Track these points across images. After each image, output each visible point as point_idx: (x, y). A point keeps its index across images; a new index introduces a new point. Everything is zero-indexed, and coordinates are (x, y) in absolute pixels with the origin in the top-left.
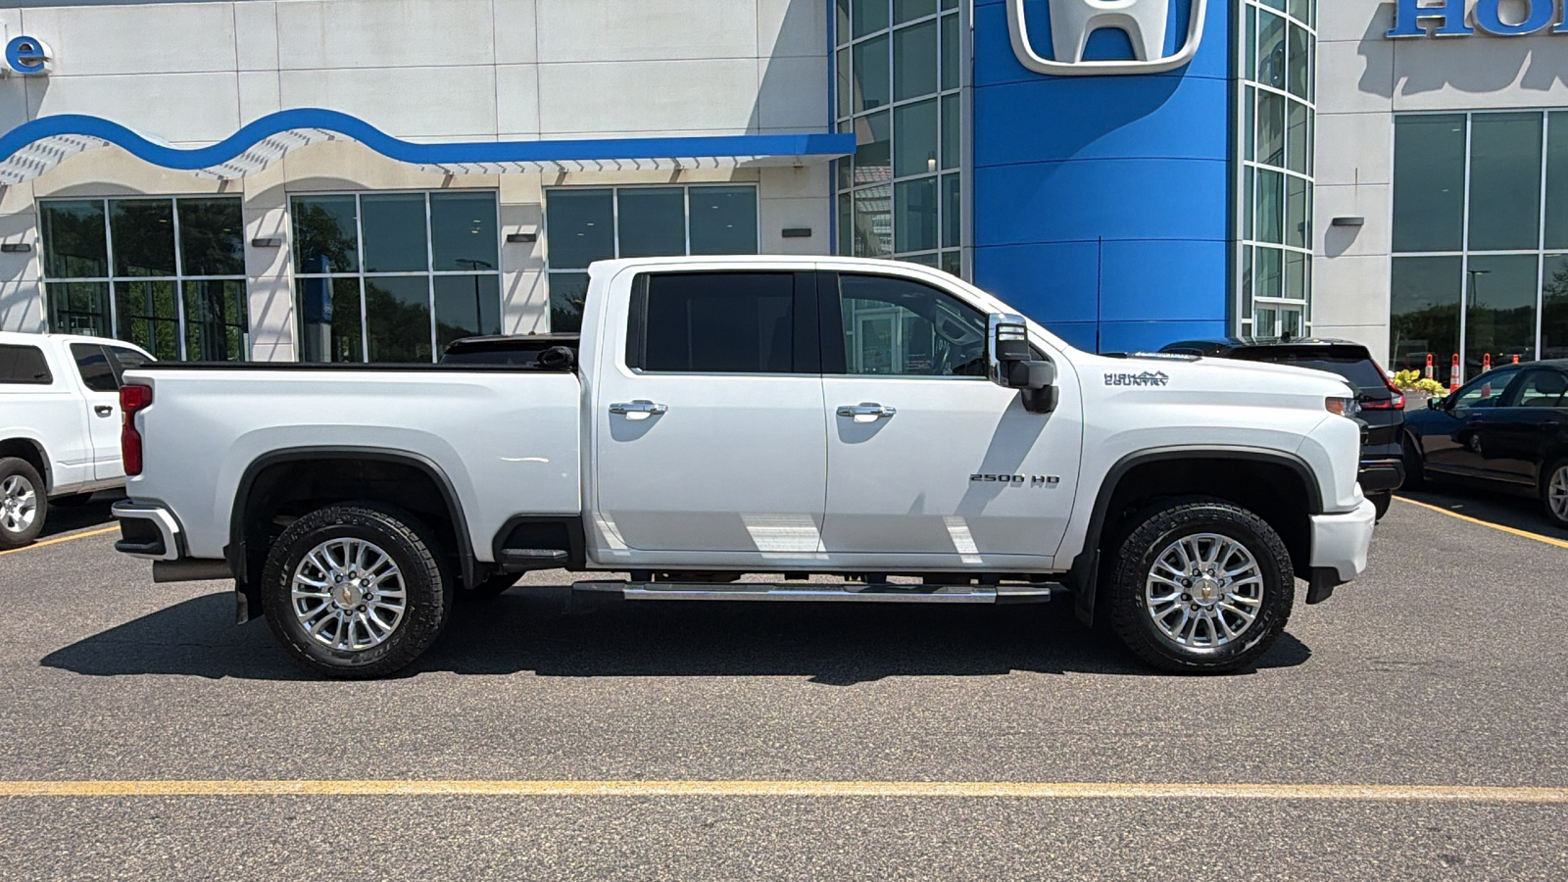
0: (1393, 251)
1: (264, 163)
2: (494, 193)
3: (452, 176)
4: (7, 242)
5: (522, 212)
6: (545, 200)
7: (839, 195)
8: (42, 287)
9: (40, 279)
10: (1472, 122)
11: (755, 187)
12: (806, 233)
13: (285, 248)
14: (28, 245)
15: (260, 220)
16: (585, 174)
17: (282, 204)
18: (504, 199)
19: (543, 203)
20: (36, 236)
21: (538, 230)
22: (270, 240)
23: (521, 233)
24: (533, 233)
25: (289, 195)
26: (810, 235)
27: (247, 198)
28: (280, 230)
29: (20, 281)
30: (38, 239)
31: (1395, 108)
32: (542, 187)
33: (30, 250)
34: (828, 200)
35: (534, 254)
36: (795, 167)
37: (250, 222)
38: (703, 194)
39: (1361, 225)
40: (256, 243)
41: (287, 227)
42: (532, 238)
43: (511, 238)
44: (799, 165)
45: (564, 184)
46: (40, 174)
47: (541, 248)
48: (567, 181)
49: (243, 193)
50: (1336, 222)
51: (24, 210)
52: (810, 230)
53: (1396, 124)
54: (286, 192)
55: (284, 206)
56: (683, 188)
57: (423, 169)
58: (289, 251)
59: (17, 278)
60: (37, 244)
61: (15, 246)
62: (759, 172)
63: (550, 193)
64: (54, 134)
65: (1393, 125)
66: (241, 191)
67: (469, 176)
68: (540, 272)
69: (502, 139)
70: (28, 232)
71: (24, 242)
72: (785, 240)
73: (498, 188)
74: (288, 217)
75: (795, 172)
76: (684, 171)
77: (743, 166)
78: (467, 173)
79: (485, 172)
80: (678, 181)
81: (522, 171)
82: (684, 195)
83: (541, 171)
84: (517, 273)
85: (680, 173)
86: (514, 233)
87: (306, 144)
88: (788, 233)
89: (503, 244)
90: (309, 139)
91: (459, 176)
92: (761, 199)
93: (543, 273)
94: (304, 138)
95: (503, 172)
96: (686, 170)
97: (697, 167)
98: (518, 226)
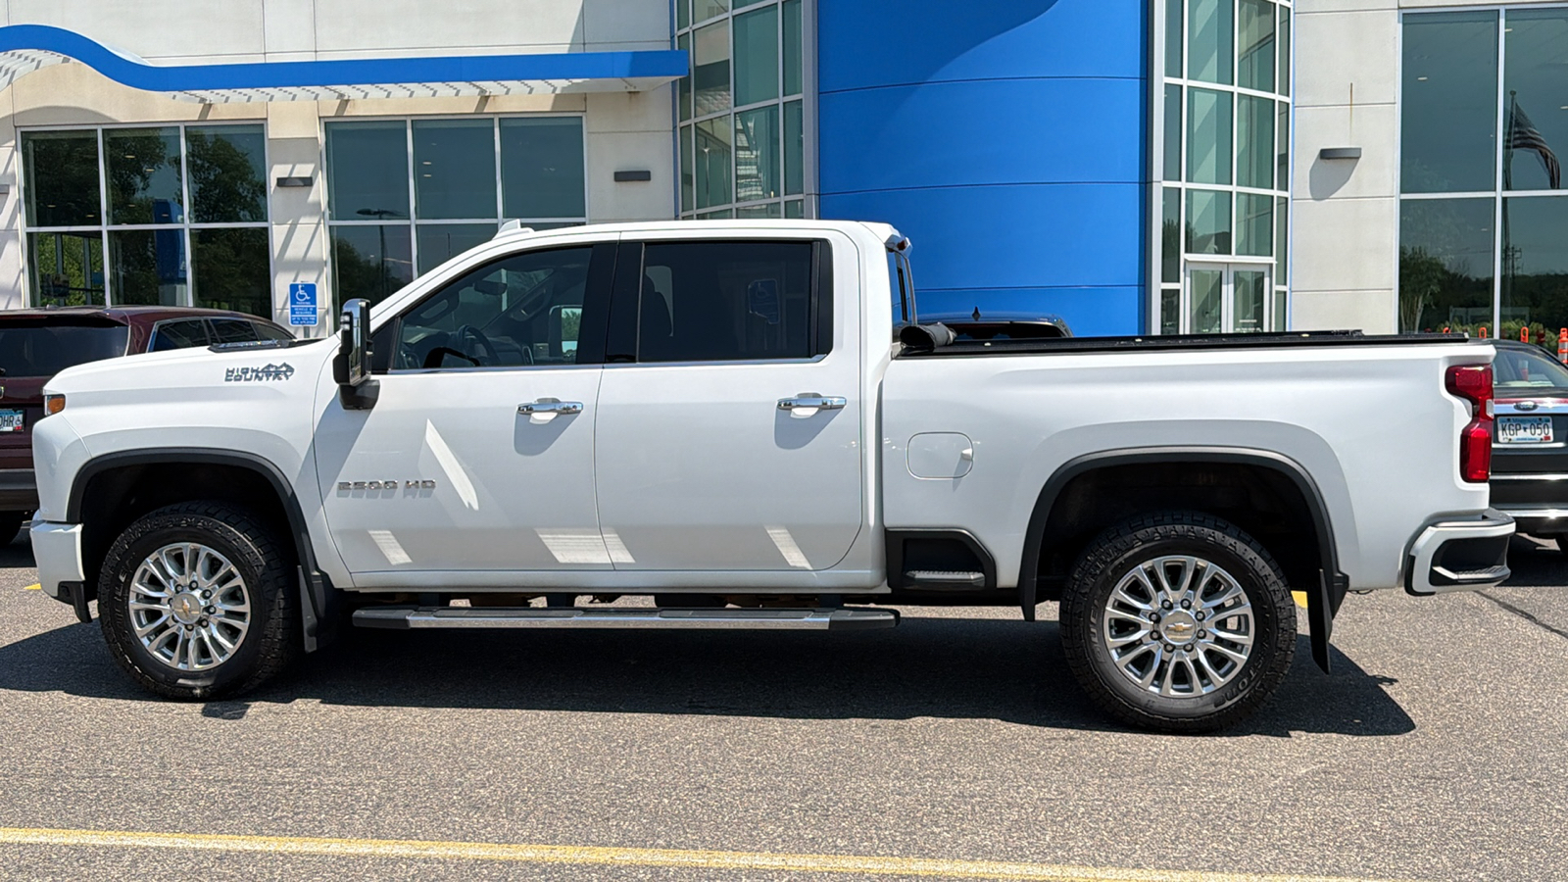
0: (1402, 192)
2: (262, 125)
3: (210, 105)
5: (295, 148)
6: (323, 134)
7: (681, 128)
10: (1506, 20)
11: (581, 117)
12: (644, 176)
13: (15, 195)
16: (372, 102)
17: (10, 140)
18: (273, 132)
19: (322, 138)
21: (315, 172)
23: (294, 175)
24: (308, 175)
25: (19, 130)
26: (649, 179)
28: (9, 170)
31: (1402, 5)
32: (320, 118)
34: (671, 133)
35: (312, 198)
36: (630, 92)
38: (518, 128)
39: (1358, 158)
41: (17, 166)
42: (308, 182)
43: (282, 182)
44: (633, 90)
45: (345, 114)
47: (320, 192)
48: (350, 111)
50: (1325, 154)
52: (649, 172)
53: (1404, 24)
54: (16, 127)
55: (14, 143)
56: (493, 119)
57: (174, 97)
58: (19, 199)
62: (585, 99)
63: (330, 127)
65: (1401, 25)
67: (231, 105)
68: (318, 224)
69: (271, 59)
72: (619, 184)
73: (266, 119)
74: (18, 158)
75: (630, 98)
76: (491, 98)
77: (565, 92)
78: (226, 101)
79: (249, 100)
80: (485, 111)
81: (293, 99)
82: (493, 129)
83: (316, 98)
84: (291, 224)
85: (487, 101)
86: (286, 176)
87: (37, 68)
88: (621, 177)
89: (272, 189)
90: (39, 62)
91: (219, 106)
92: (588, 133)
93: (322, 225)
94: (33, 60)
95: (271, 100)
96: (494, 96)
97: (507, 93)
98: (290, 166)
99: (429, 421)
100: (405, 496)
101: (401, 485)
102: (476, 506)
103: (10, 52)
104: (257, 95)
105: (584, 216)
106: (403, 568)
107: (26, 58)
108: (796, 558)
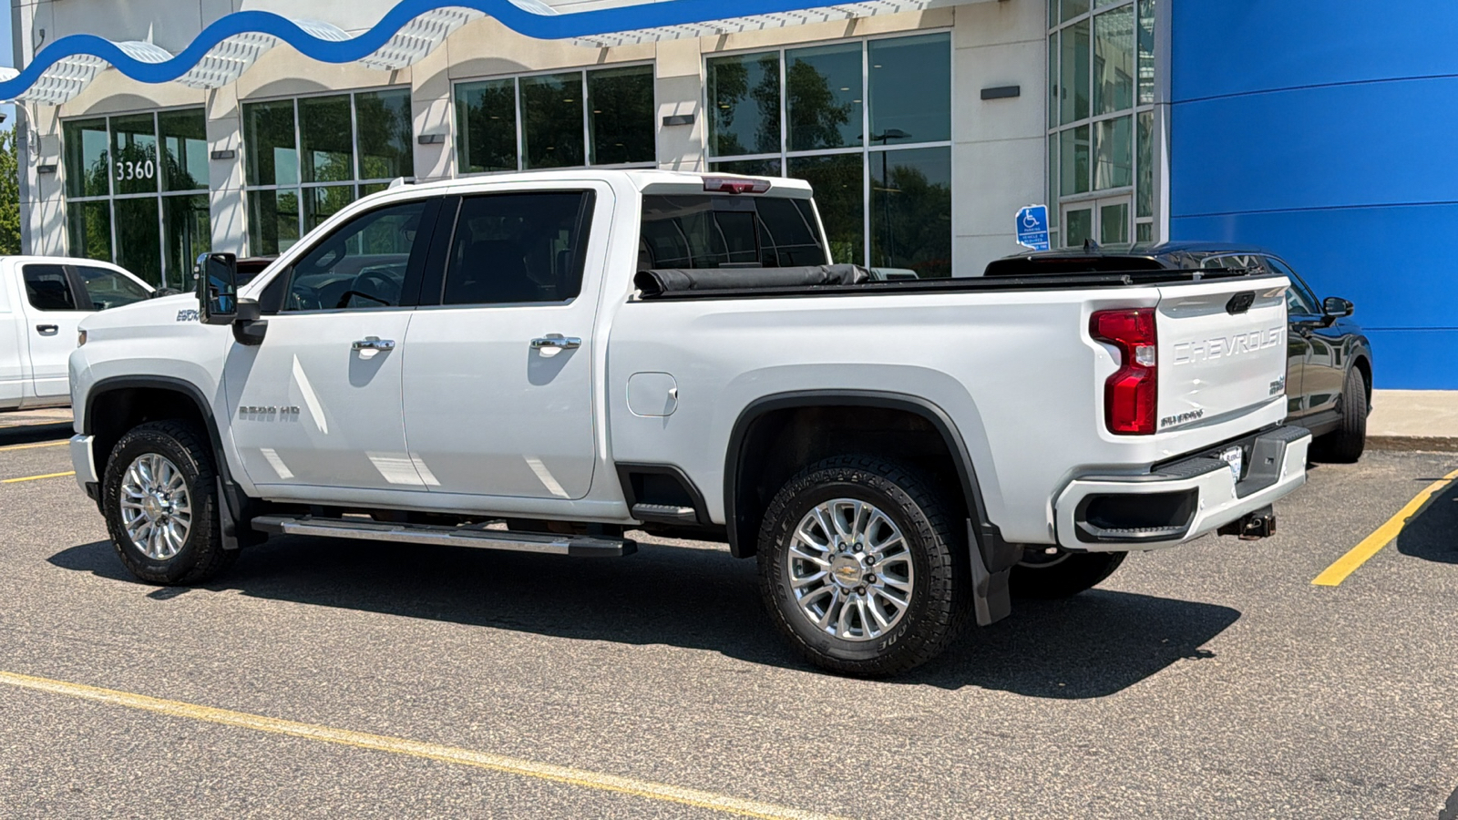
1: (427, 47)
2: (652, 65)
3: (607, 49)
4: (217, 149)
5: (681, 85)
6: (705, 71)
7: (1051, 36)
8: (243, 195)
9: (242, 187)
11: (949, 33)
12: (1012, 92)
13: (450, 143)
14: (233, 152)
15: (426, 111)
16: (747, 34)
17: (446, 93)
18: (660, 73)
19: (703, 74)
20: (239, 141)
21: (697, 109)
22: (433, 136)
23: (678, 114)
24: (691, 113)
25: (453, 82)
26: (1018, 94)
27: (414, 89)
28: (445, 121)
29: (226, 190)
30: (241, 144)
32: (702, 54)
33: (233, 157)
34: (1043, 42)
35: (693, 136)
36: (1000, 1)
37: (417, 116)
38: (886, 49)
40: (422, 140)
41: (451, 119)
42: (690, 120)
43: (667, 121)
45: (725, 49)
46: (240, 75)
47: (701, 130)
48: (728, 46)
49: (410, 84)
51: (228, 114)
52: (1018, 87)
54: (450, 80)
55: (448, 95)
56: (861, 42)
57: (576, 43)
58: (453, 148)
59: (224, 187)
60: (240, 150)
61: (221, 152)
62: (954, 13)
63: (711, 63)
64: (239, 32)
66: (409, 81)
67: (625, 48)
68: (699, 161)
70: (233, 135)
71: (230, 148)
72: (986, 102)
73: (655, 59)
74: (452, 108)
75: (1001, 7)
76: (860, 20)
77: (931, 7)
78: (619, 44)
79: (638, 41)
80: (854, 34)
81: (677, 37)
82: (861, 52)
83: (697, 35)
84: (675, 163)
85: (855, 24)
86: (671, 115)
87: (465, 22)
88: (987, 94)
89: (659, 129)
90: (467, 16)
91: (615, 49)
92: (956, 49)
93: (702, 163)
94: (461, 16)
95: (657, 40)
96: (863, 18)
97: (874, 14)
98: (675, 105)
99: (295, 356)
100: (281, 419)
101: (278, 411)
102: (326, 431)
103: (438, 10)
104: (646, 35)
105: (950, 139)
106: (287, 482)
107: (454, 14)
108: (555, 488)
